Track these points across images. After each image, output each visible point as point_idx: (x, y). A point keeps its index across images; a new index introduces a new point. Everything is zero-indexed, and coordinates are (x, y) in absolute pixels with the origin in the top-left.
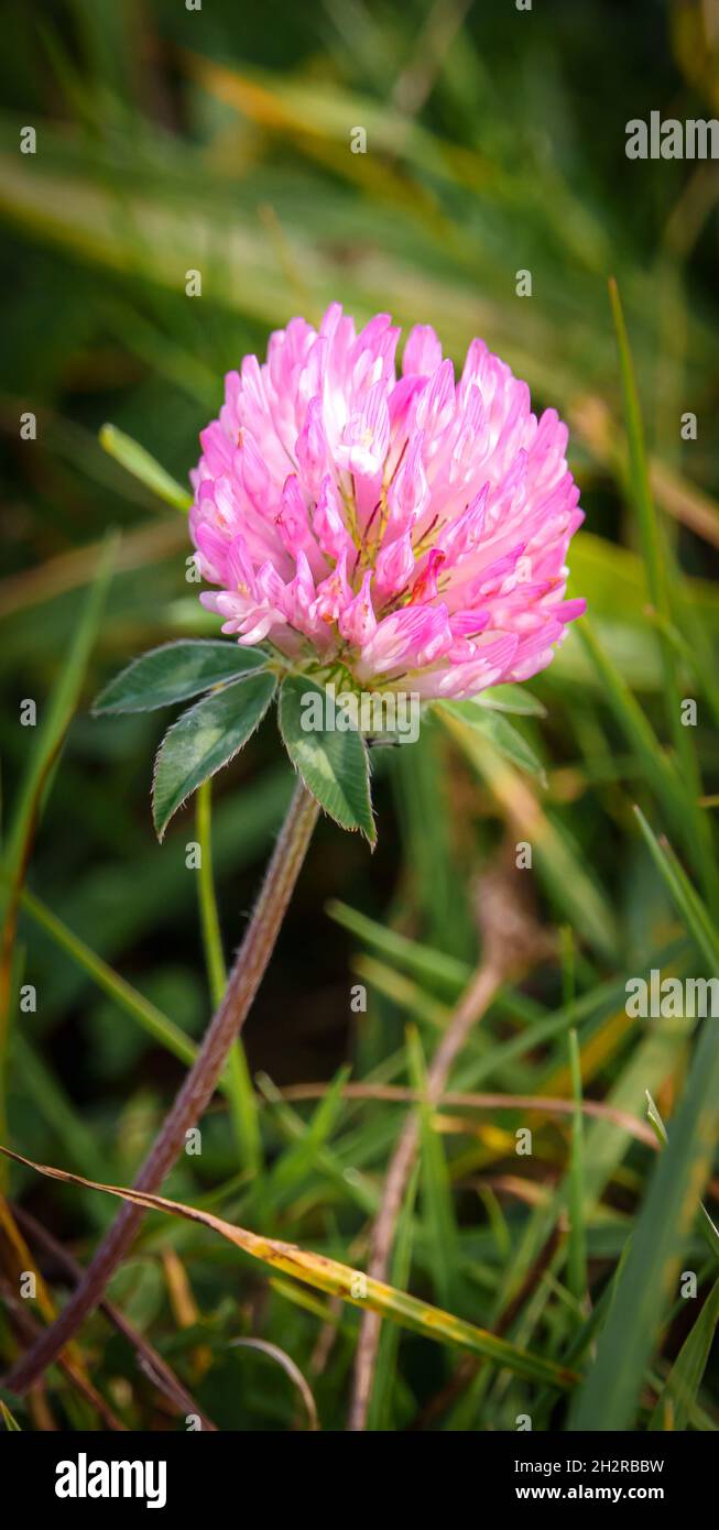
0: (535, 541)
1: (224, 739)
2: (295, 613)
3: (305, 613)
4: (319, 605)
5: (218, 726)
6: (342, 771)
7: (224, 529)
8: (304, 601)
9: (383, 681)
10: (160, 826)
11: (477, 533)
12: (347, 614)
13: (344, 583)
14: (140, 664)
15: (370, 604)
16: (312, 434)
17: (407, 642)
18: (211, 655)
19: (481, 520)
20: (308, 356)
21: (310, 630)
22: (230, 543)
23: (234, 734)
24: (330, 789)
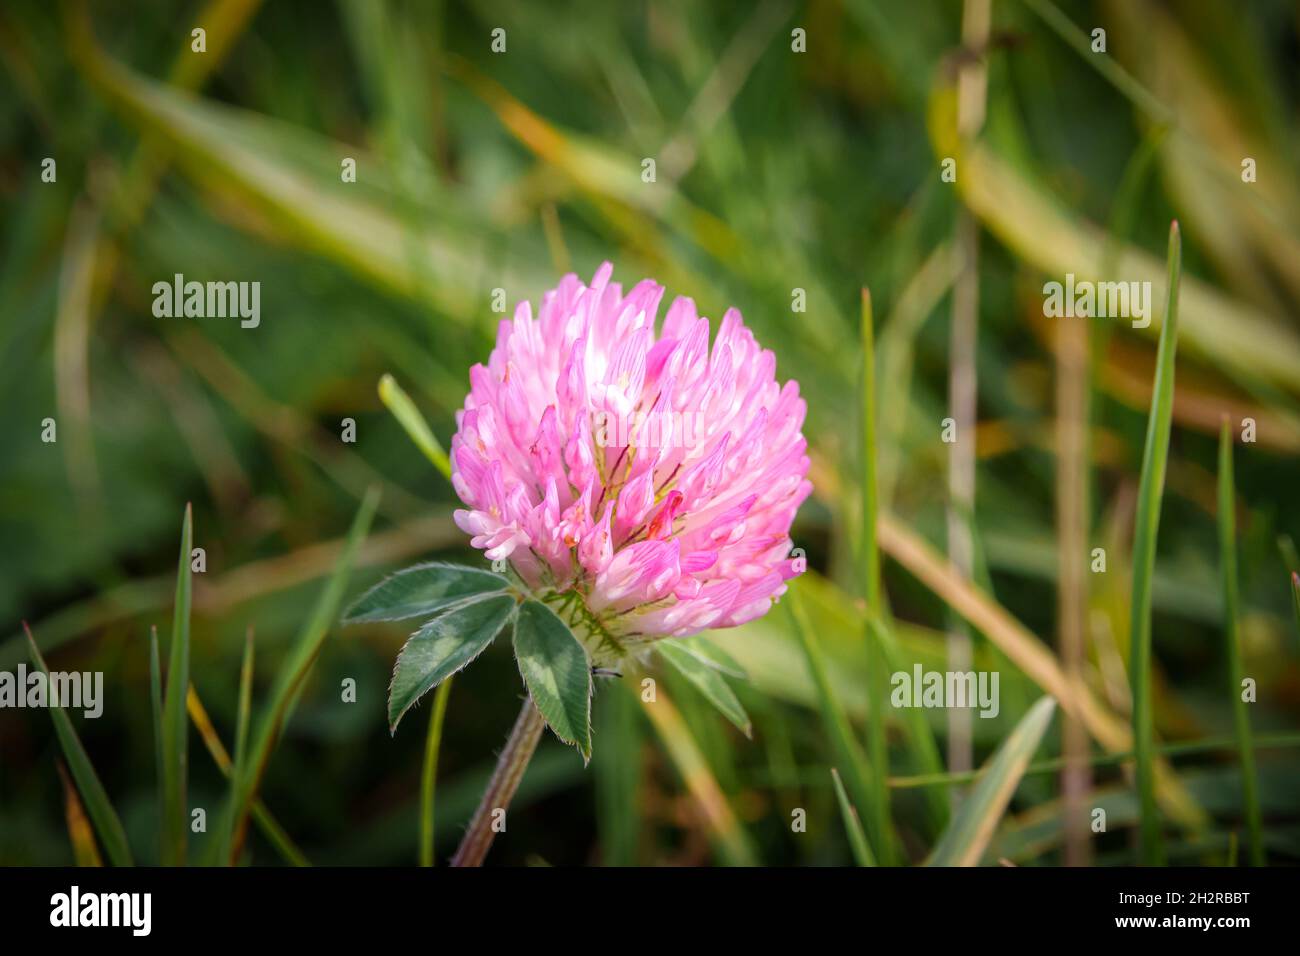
0: (766, 499)
1: (461, 649)
2: (540, 536)
3: (549, 535)
4: (562, 528)
5: (457, 637)
6: (567, 690)
7: (483, 455)
8: (550, 523)
9: (613, 613)
10: (394, 720)
11: (714, 480)
12: (587, 540)
13: (588, 511)
14: (391, 581)
15: (609, 532)
16: (574, 373)
17: (638, 574)
18: (457, 578)
19: (719, 467)
20: (577, 305)
21: (552, 554)
22: (486, 468)
23: (470, 645)
24: (553, 704)
